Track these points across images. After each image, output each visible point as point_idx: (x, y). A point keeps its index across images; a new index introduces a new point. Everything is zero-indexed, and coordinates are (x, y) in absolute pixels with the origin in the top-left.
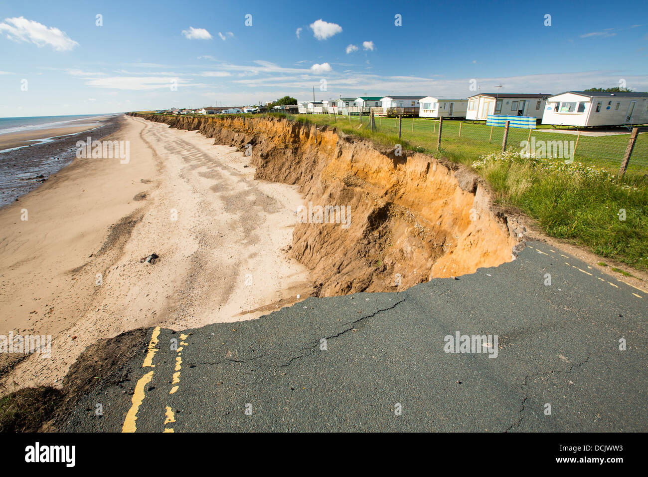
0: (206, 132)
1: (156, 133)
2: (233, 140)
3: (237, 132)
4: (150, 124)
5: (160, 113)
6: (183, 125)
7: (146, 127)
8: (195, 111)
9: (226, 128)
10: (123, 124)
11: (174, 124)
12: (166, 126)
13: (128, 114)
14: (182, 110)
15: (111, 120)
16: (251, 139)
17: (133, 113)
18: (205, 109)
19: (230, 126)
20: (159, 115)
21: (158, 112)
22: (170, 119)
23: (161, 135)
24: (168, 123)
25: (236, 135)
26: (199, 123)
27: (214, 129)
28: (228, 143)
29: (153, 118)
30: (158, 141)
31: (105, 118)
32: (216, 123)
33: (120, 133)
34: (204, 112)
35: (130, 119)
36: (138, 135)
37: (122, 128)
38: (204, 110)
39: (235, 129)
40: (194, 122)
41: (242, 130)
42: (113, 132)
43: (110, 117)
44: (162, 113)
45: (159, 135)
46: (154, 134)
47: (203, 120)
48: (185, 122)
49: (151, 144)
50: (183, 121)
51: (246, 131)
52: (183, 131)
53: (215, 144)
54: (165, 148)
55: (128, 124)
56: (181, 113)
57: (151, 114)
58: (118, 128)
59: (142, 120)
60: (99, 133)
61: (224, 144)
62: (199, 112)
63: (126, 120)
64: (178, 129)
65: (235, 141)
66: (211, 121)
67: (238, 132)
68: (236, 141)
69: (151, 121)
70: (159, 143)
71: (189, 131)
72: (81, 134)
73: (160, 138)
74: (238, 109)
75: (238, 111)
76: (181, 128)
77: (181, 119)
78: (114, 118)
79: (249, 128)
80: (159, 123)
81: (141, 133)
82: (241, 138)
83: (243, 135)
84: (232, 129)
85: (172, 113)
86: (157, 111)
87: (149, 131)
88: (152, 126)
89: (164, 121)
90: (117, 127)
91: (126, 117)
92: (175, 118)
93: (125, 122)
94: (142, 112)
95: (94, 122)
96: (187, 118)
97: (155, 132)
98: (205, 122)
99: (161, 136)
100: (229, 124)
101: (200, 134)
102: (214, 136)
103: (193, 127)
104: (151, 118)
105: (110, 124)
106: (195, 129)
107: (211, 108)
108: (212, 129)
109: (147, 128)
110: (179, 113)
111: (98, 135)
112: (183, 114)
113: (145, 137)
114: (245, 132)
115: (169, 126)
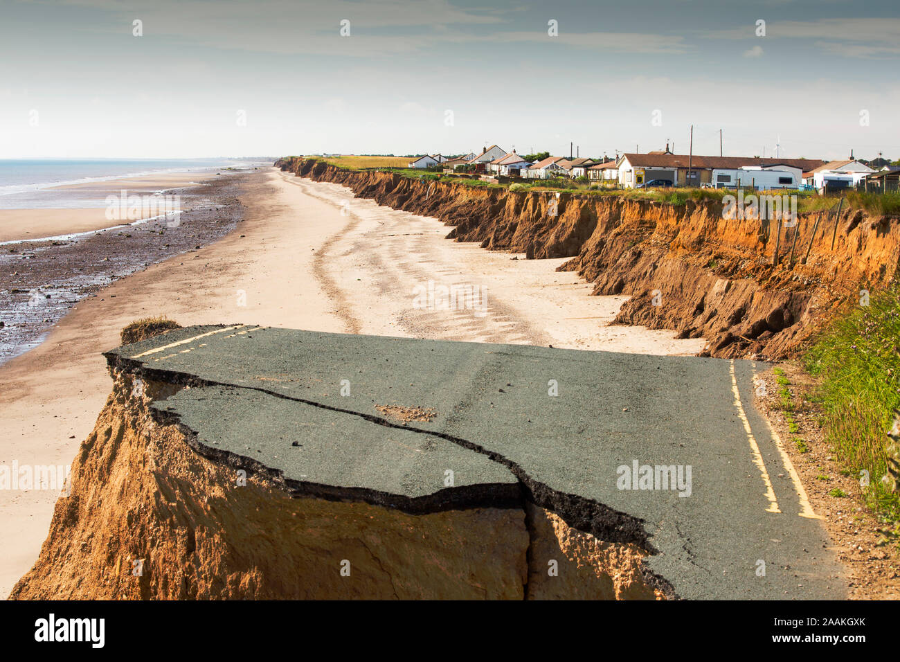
0: (600, 267)
1: (386, 259)
2: (700, 308)
3: (723, 272)
4: (371, 213)
5: (430, 168)
6: (513, 228)
7: (350, 227)
8: (587, 167)
9: (680, 251)
10: (259, 210)
11: (475, 221)
12: (437, 227)
13: (287, 165)
14: (530, 160)
15: (210, 188)
16: (776, 306)
17: (311, 162)
18: (635, 159)
19: (700, 242)
20: (420, 175)
21: (422, 164)
22: (464, 197)
23: (402, 266)
24: (450, 217)
25: (720, 284)
26: (586, 223)
27: (638, 255)
28: (676, 321)
29: (390, 187)
30: (384, 289)
31: (193, 178)
32: (652, 226)
33: (239, 247)
34: (626, 176)
35: (290, 188)
36: (308, 258)
37: (250, 223)
38: (626, 165)
39: (719, 257)
40: (562, 220)
41: (747, 265)
42: (212, 239)
43: (214, 176)
44: (437, 167)
45: (392, 265)
46: (375, 262)
47: (603, 213)
48: (522, 215)
49: (349, 300)
50: (517, 212)
51: (763, 273)
52: (504, 256)
53: (620, 321)
54: (400, 320)
55: (278, 210)
56: (524, 173)
57: (388, 170)
58: (233, 226)
59: (345, 195)
60: (156, 241)
61: (659, 327)
62: (607, 174)
63: (272, 191)
64: (484, 246)
65: (707, 312)
66: (636, 217)
67: (731, 272)
68: (712, 316)
69: (381, 202)
70: (385, 298)
71: (530, 257)
72: (90, 240)
73: (394, 279)
74: (787, 172)
75: (783, 180)
76: (499, 244)
77: (511, 203)
78: (226, 181)
79: (779, 260)
80: (409, 215)
81: (320, 254)
82: (736, 301)
83: (747, 287)
84: (704, 260)
85: (482, 168)
86: (420, 157)
87: (358, 247)
88: (376, 224)
89: (433, 208)
90: (230, 221)
91: (278, 178)
92: (485, 196)
93: (268, 202)
94: (351, 158)
95: (143, 191)
96: (536, 195)
97: (383, 253)
98: (614, 220)
99: (401, 272)
100: (695, 235)
101: (572, 276)
102: (628, 287)
103: (552, 239)
104: (382, 190)
105: (206, 203)
106: (557, 252)
107: (666, 157)
108: (629, 254)
109: (354, 235)
110: (515, 172)
111: (149, 247)
112: (529, 180)
113: (333, 268)
114: (759, 276)
115: (449, 230)
